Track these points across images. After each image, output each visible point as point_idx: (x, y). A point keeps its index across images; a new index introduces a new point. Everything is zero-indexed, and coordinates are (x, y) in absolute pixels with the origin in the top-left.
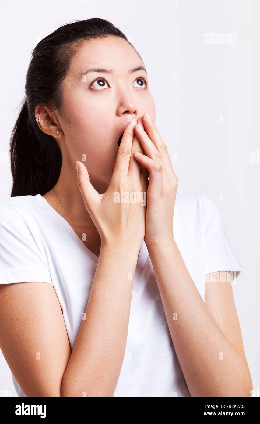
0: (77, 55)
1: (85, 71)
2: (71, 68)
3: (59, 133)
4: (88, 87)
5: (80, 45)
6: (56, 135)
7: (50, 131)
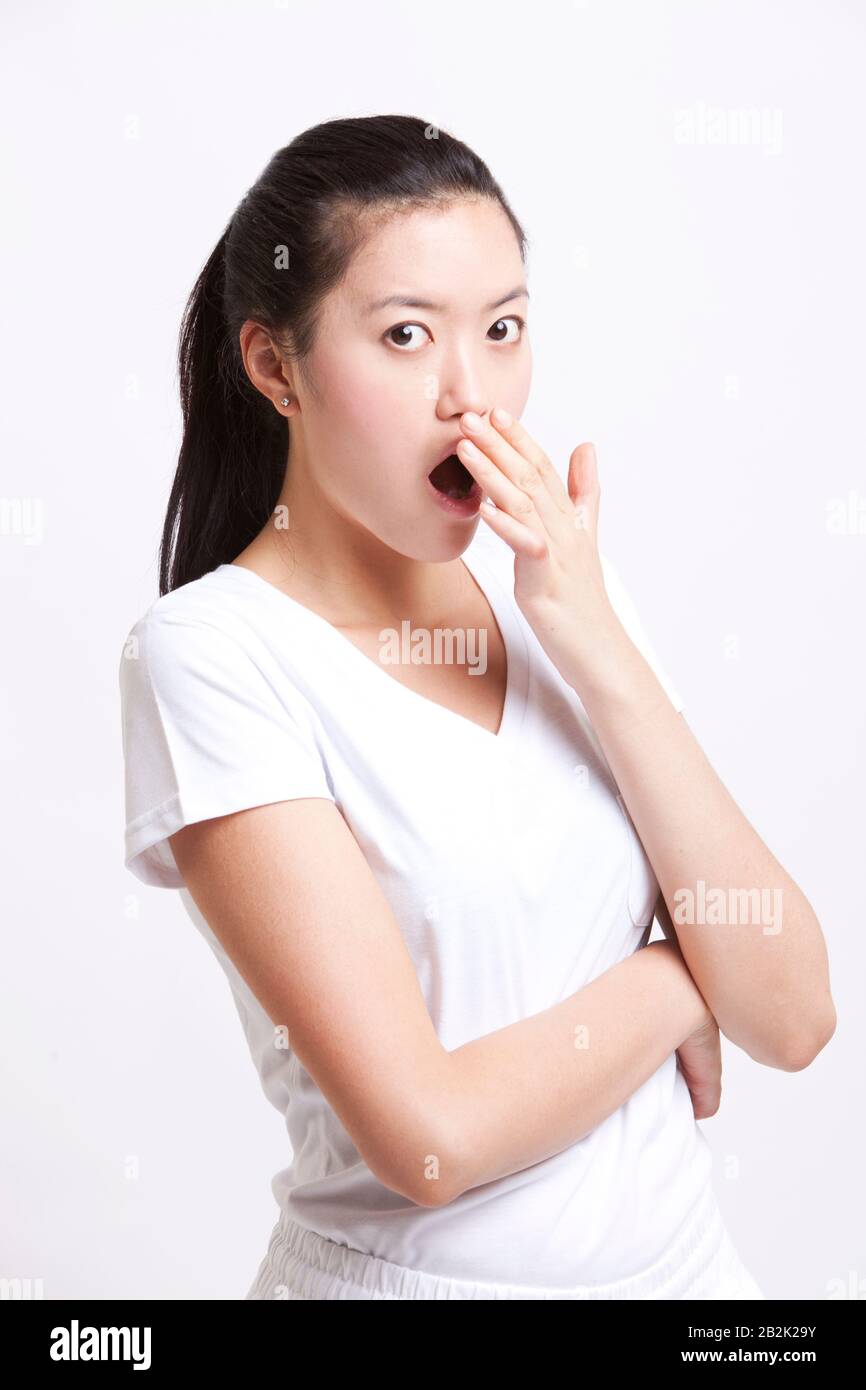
0: (370, 248)
1: (381, 297)
2: (349, 275)
3: (289, 404)
4: (379, 336)
5: (382, 222)
6: (282, 406)
7: (270, 391)
